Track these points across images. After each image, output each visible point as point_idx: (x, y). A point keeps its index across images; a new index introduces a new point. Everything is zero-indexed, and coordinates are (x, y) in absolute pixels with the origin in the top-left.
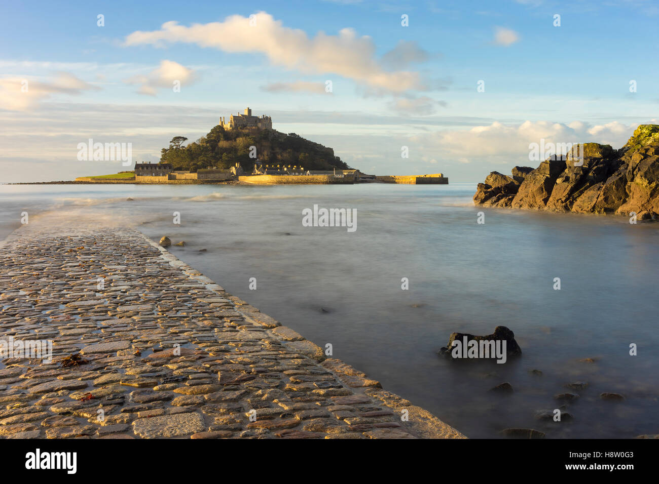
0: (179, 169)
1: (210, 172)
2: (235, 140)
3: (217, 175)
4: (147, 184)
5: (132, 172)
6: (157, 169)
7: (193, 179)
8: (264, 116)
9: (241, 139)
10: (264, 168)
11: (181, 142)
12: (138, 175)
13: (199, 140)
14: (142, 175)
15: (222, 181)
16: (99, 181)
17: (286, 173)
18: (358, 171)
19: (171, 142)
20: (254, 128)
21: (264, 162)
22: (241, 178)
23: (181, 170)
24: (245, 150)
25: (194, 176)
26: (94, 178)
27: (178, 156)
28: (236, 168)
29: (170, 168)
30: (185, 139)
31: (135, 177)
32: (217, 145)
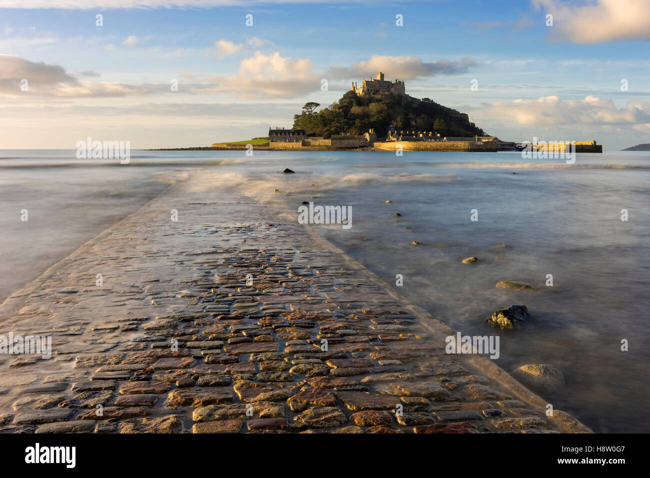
0: (313, 135)
1: (343, 138)
2: (368, 106)
3: (351, 141)
4: (281, 150)
5: (265, 138)
6: (291, 135)
7: (327, 146)
8: (396, 80)
9: (374, 104)
10: (399, 135)
11: (314, 108)
12: (272, 141)
13: (331, 106)
14: (275, 142)
15: (357, 148)
16: (234, 147)
17: (421, 139)
18: (496, 138)
19: (304, 108)
20: (387, 93)
21: (397, 128)
22: (376, 144)
23: (315, 136)
24: (378, 116)
25: (328, 142)
26: (229, 144)
27: (310, 122)
28: (369, 134)
29: (304, 134)
30: (317, 105)
31: (269, 143)
32: (350, 111)
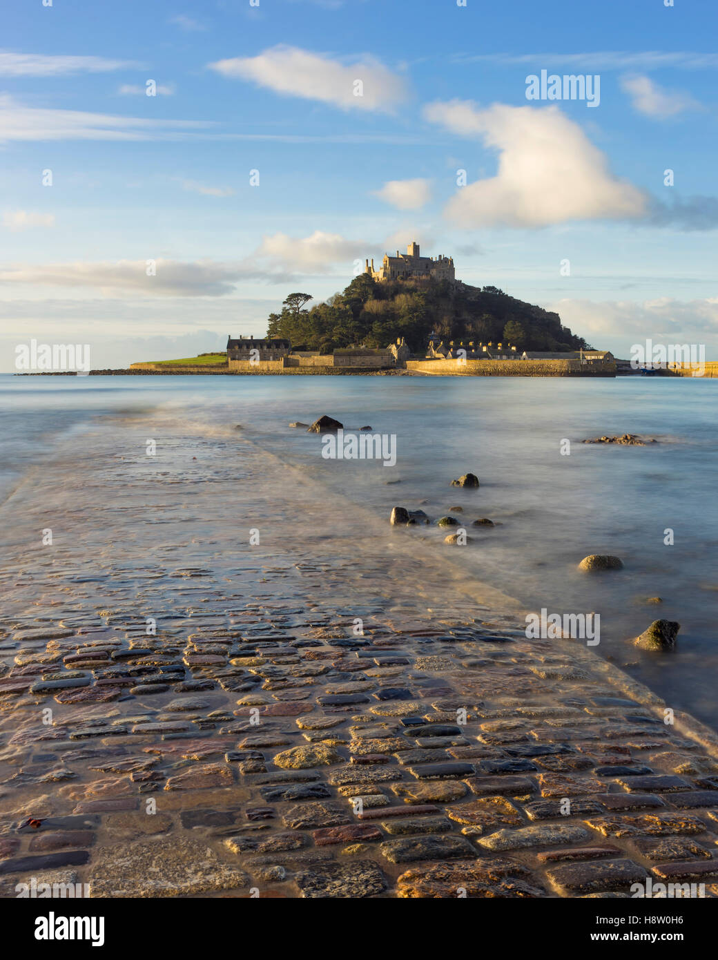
0: (303, 348)
1: (355, 354)
2: (393, 299)
3: (368, 359)
4: (249, 374)
5: (221, 354)
6: (265, 348)
7: (326, 367)
8: (440, 256)
9: (403, 296)
10: (448, 348)
11: (301, 303)
12: (233, 359)
13: (331, 299)
14: (239, 360)
15: (377, 370)
16: (169, 370)
17: (485, 356)
18: (609, 355)
19: (284, 303)
20: (424, 277)
21: (442, 337)
22: (410, 364)
23: (305, 351)
24: (410, 316)
25: (328, 360)
26: (159, 365)
27: (297, 327)
28: (398, 347)
29: (287, 346)
30: (308, 297)
31: (227, 363)
32: (362, 308)
